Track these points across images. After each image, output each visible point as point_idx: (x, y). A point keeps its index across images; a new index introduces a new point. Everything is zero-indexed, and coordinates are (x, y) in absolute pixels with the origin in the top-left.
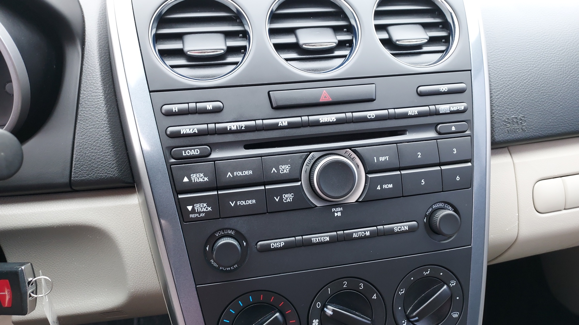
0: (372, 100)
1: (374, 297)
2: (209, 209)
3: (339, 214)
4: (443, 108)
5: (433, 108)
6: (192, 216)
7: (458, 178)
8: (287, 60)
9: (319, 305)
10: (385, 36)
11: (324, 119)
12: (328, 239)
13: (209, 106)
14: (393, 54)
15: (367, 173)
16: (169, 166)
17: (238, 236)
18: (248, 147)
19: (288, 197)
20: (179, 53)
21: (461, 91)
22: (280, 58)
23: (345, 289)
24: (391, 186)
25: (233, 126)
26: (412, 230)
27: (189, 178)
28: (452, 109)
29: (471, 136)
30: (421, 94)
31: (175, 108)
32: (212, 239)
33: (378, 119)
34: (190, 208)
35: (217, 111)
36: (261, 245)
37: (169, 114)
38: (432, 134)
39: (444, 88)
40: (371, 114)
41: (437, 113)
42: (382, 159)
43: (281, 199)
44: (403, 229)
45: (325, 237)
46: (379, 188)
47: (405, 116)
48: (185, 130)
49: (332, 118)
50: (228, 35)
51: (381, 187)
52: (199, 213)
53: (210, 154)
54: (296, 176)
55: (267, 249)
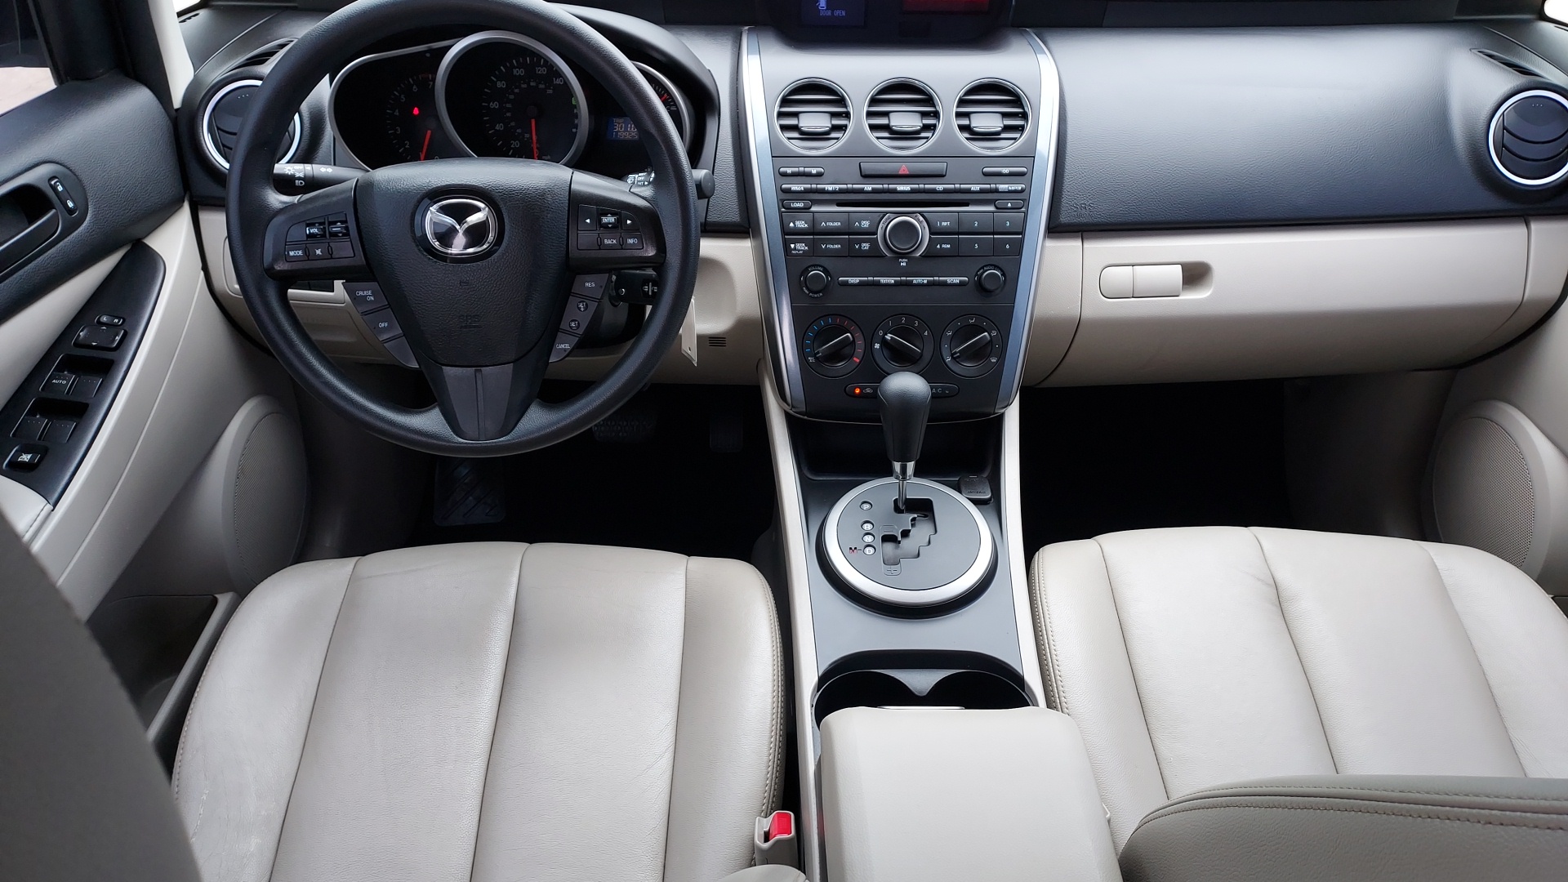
0: (943, 176)
1: (926, 333)
2: (806, 248)
3: (904, 264)
4: (1002, 187)
5: (993, 186)
6: (793, 252)
7: (1008, 246)
8: (878, 138)
9: (881, 333)
10: (965, 122)
11: (900, 188)
12: (893, 282)
13: (814, 171)
14: (967, 139)
15: (931, 233)
16: (781, 213)
17: (825, 271)
18: (839, 205)
19: (865, 246)
20: (795, 128)
21: (1022, 174)
22: (872, 136)
23: (903, 324)
24: (949, 246)
25: (830, 188)
26: (962, 284)
27: (794, 223)
28: (1010, 188)
29: (1026, 214)
30: (986, 174)
31: (789, 171)
32: (806, 270)
33: (945, 191)
34: (792, 246)
35: (819, 175)
36: (842, 281)
37: (784, 175)
38: (992, 208)
39: (1006, 170)
40: (940, 187)
41: (996, 191)
42: (944, 224)
43: (860, 246)
44: (955, 282)
45: (891, 280)
46: (938, 246)
47: (968, 191)
48: (795, 188)
49: (907, 188)
50: (833, 115)
51: (941, 246)
52: (799, 250)
53: (810, 208)
54: (874, 230)
55: (846, 284)
